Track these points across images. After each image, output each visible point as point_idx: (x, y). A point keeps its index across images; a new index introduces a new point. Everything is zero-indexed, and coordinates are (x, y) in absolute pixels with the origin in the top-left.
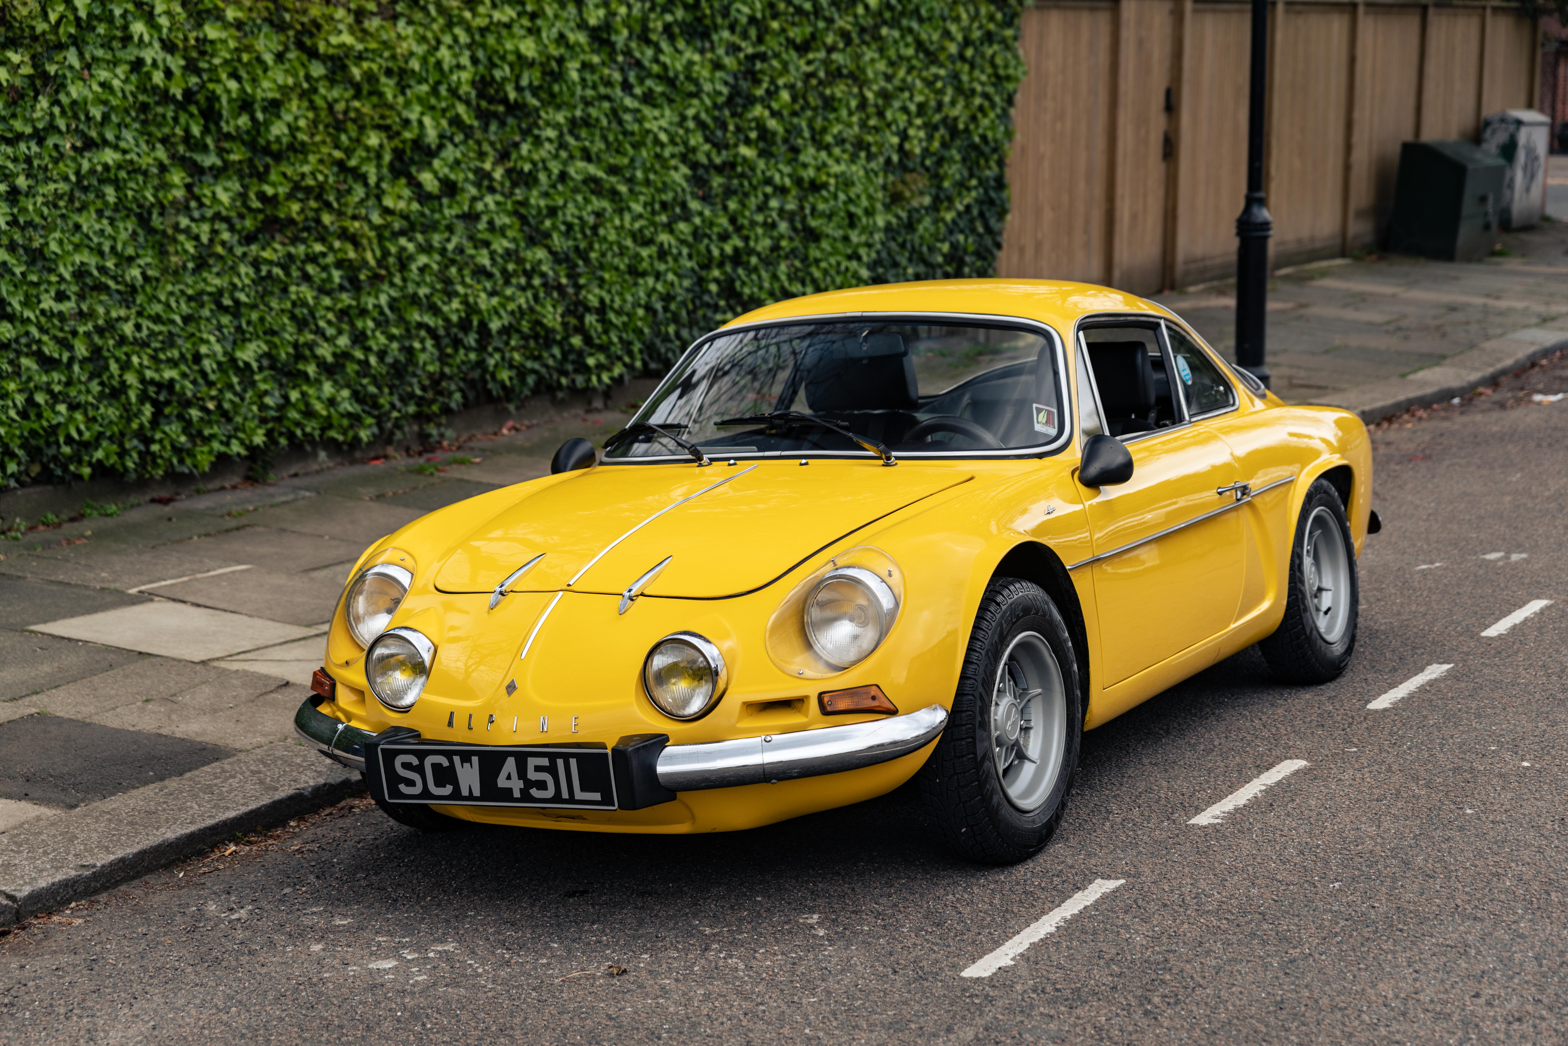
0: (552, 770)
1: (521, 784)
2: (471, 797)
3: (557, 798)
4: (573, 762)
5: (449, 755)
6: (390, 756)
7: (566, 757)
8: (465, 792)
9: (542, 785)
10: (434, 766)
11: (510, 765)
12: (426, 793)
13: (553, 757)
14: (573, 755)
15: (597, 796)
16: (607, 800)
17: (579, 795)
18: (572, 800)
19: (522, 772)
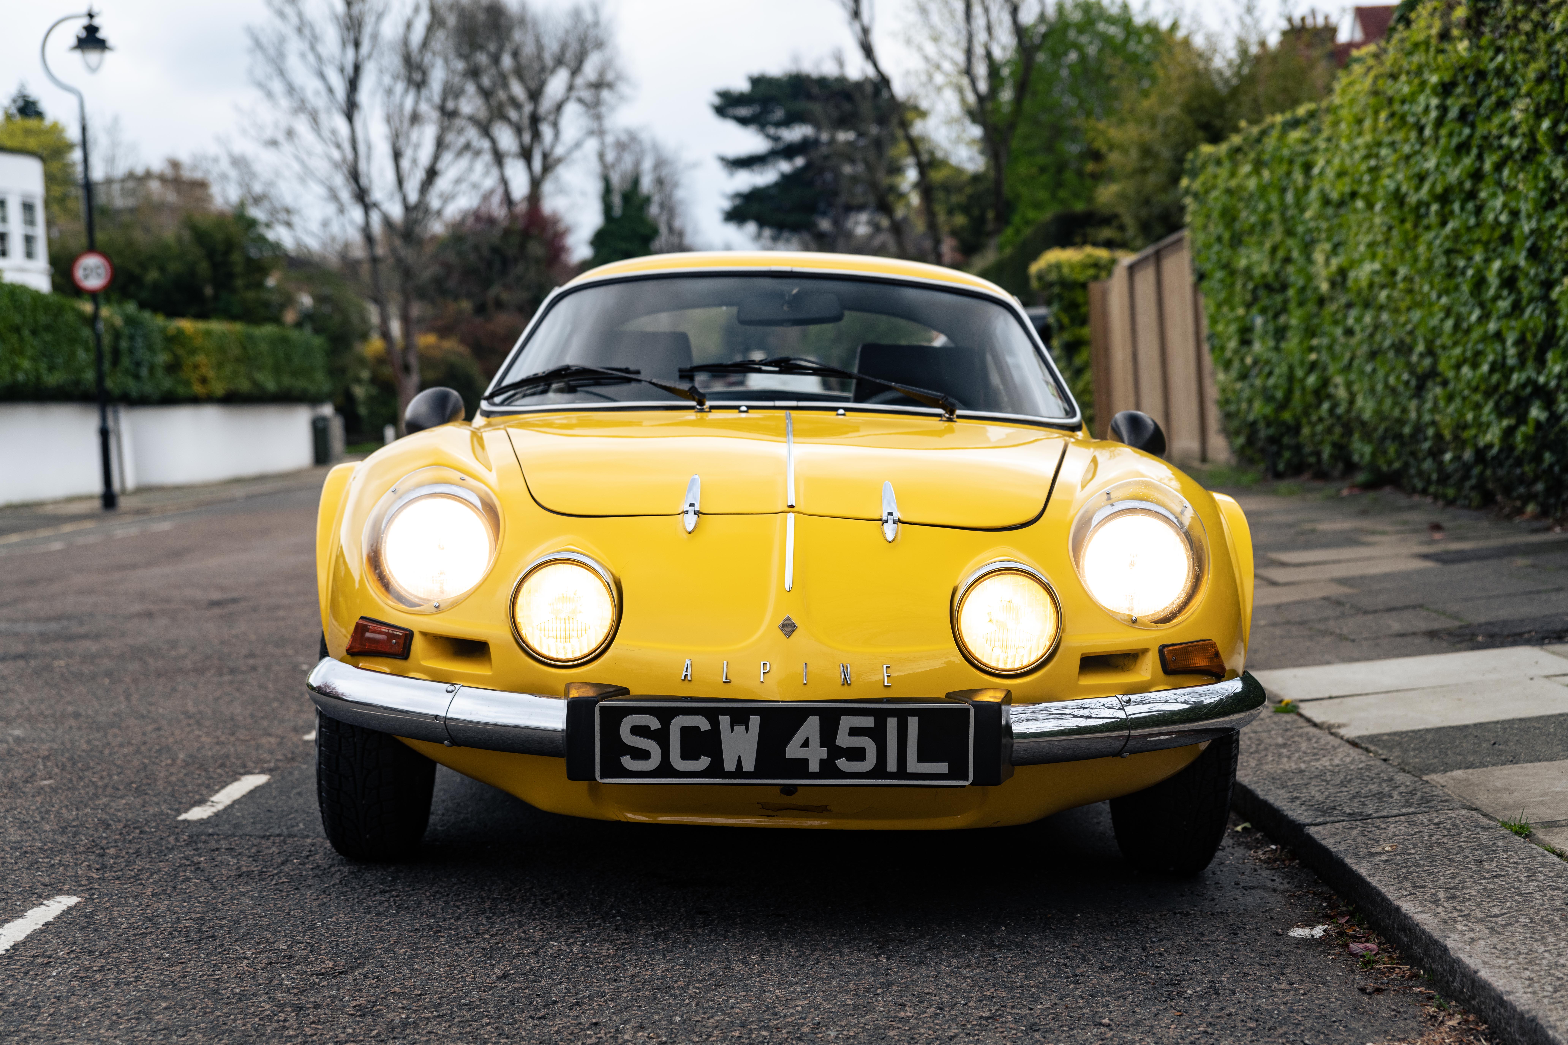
0: (878, 734)
1: (823, 753)
2: (739, 772)
3: (879, 770)
4: (913, 723)
6: (613, 717)
7: (902, 716)
8: (730, 765)
9: (858, 754)
10: (685, 730)
11: (811, 727)
13: (881, 716)
14: (913, 712)
15: (942, 767)
16: (956, 771)
17: (913, 765)
19: (828, 736)
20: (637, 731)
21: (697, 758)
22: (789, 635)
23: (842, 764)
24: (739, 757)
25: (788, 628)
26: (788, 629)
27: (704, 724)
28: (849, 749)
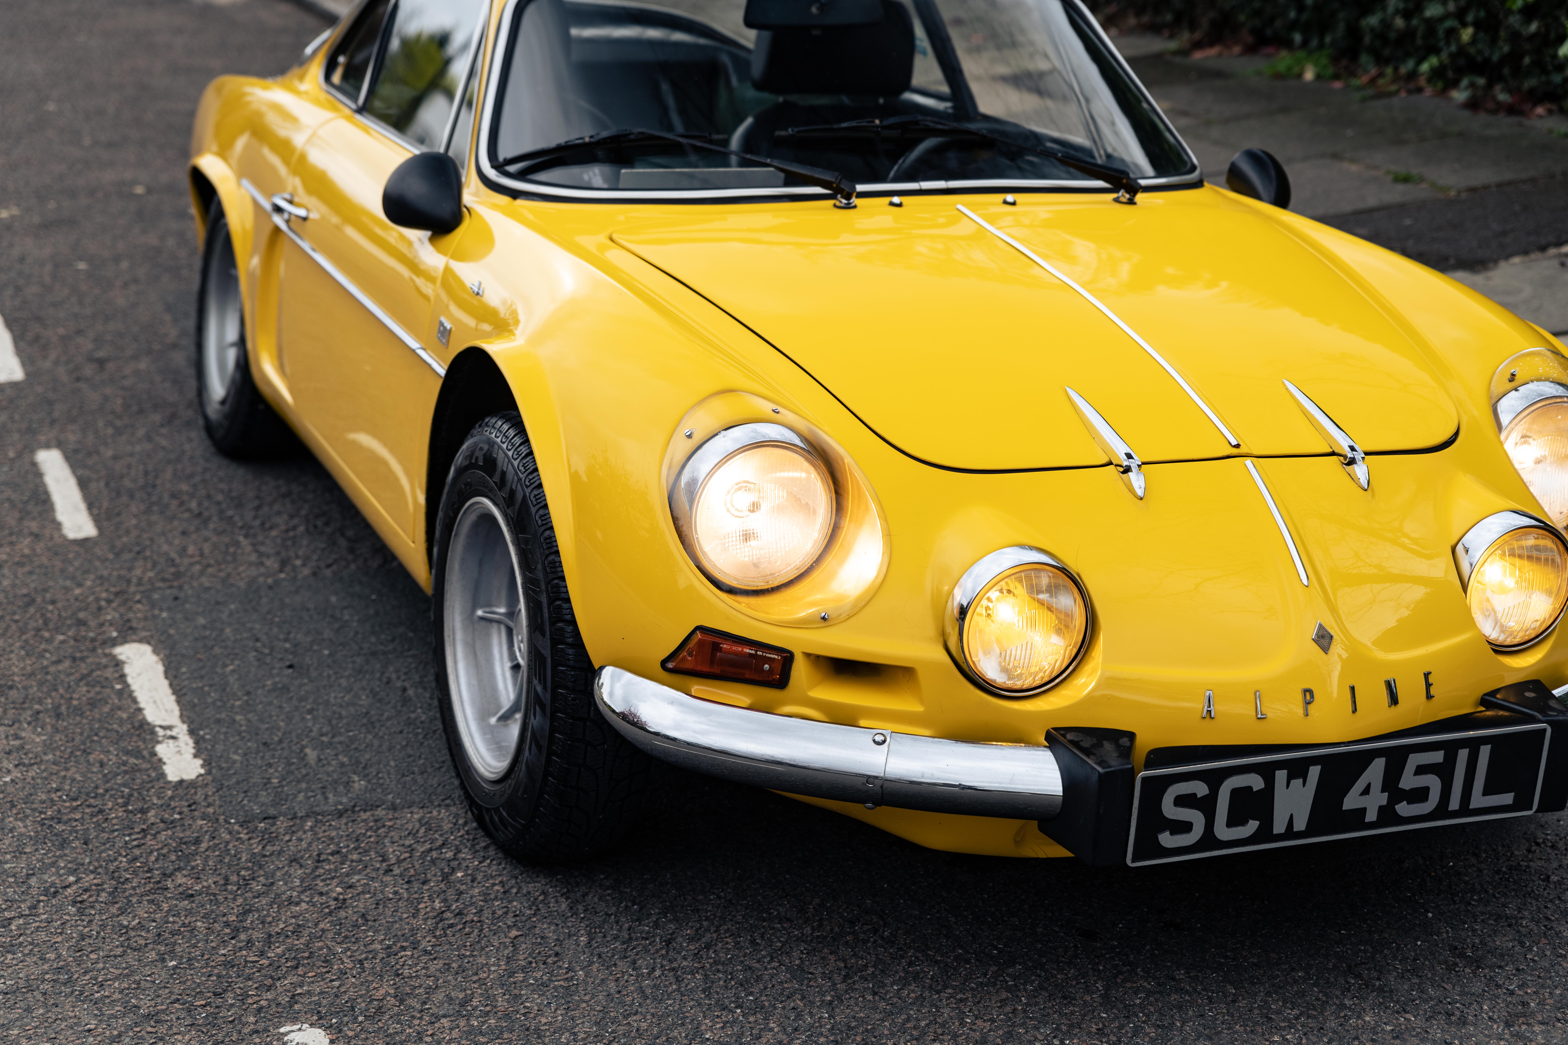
2: (1290, 833)
3: (1442, 811)
4: (1485, 751)
5: (1267, 771)
8: (1279, 827)
12: (1209, 840)
17: (1478, 800)
18: (1465, 809)
20: (1181, 801)
21: (1244, 823)
22: (1326, 649)
23: (1404, 809)
24: (1292, 816)
25: (1324, 639)
26: (1324, 642)
27: (1256, 782)
28: (1413, 790)
